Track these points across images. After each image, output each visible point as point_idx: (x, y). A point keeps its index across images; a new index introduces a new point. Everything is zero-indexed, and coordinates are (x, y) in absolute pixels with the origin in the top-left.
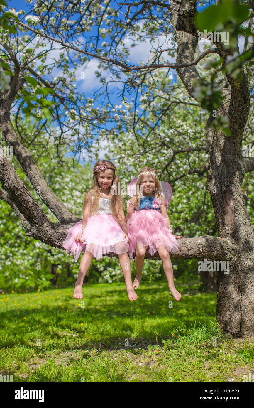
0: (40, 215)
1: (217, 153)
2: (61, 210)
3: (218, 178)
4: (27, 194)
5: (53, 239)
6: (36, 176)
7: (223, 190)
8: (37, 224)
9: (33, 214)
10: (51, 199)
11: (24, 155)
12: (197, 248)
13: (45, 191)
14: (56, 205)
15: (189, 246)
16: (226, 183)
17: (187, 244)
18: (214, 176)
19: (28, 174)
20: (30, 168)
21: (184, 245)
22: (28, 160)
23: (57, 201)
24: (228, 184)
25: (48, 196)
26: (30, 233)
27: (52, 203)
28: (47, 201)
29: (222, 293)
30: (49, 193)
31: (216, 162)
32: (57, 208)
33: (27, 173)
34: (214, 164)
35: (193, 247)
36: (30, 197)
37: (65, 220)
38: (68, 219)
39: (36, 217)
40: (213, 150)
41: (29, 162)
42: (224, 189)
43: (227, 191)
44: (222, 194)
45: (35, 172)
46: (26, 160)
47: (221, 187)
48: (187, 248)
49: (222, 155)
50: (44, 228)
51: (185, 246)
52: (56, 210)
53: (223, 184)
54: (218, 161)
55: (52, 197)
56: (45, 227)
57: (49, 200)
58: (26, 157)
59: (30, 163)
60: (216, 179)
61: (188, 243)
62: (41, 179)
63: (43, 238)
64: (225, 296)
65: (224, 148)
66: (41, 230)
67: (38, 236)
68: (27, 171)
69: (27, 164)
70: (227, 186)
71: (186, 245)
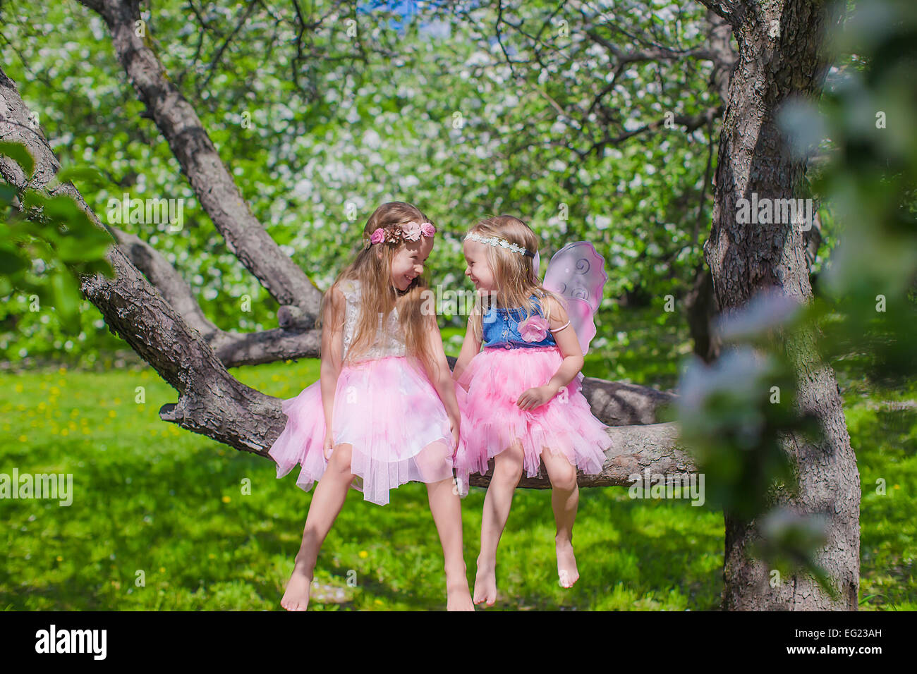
0: (199, 363)
1: (736, 161)
2: (288, 283)
3: (737, 236)
4: (155, 311)
5: (241, 432)
6: (215, 187)
7: (753, 274)
8: (192, 390)
9: (177, 364)
10: (260, 252)
11: (179, 127)
12: (668, 460)
13: (241, 230)
14: (273, 271)
15: (645, 453)
16: (762, 254)
17: (640, 448)
18: (727, 230)
19: (194, 182)
20: (197, 164)
21: (629, 452)
22: (192, 142)
23: (277, 257)
24: (769, 256)
25: (250, 244)
26: (173, 413)
27: (261, 265)
28: (249, 259)
29: (739, 575)
30: (254, 238)
31: (734, 186)
32: (276, 276)
33: (190, 178)
34: (727, 192)
35: (656, 456)
36: (164, 318)
37: (295, 324)
38: (305, 318)
39: (186, 371)
40: (726, 148)
41: (195, 147)
42: (755, 270)
43: (763, 277)
44: (749, 285)
45: (212, 175)
46: (187, 141)
47: (747, 265)
48: (638, 458)
49: (754, 168)
50: (212, 401)
51: (633, 455)
52: (275, 283)
53: (752, 255)
54: (739, 186)
55: (262, 249)
56: (215, 398)
57: (252, 256)
58: (184, 132)
59: (198, 151)
60: (731, 238)
61: (642, 445)
62: (228, 196)
63: (211, 431)
64: (746, 584)
65: (759, 145)
66: (205, 408)
67: (197, 425)
68: (190, 173)
69: (189, 152)
70: (764, 261)
71: (635, 452)
